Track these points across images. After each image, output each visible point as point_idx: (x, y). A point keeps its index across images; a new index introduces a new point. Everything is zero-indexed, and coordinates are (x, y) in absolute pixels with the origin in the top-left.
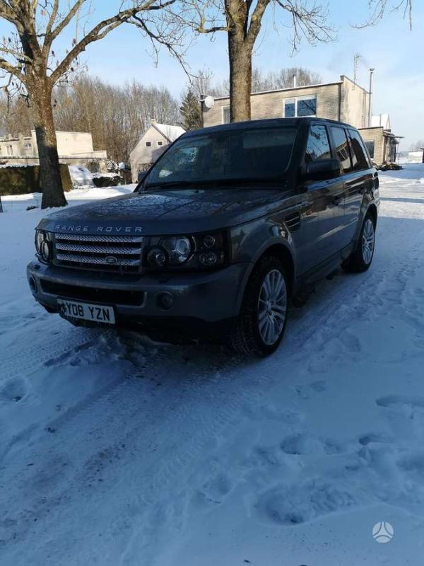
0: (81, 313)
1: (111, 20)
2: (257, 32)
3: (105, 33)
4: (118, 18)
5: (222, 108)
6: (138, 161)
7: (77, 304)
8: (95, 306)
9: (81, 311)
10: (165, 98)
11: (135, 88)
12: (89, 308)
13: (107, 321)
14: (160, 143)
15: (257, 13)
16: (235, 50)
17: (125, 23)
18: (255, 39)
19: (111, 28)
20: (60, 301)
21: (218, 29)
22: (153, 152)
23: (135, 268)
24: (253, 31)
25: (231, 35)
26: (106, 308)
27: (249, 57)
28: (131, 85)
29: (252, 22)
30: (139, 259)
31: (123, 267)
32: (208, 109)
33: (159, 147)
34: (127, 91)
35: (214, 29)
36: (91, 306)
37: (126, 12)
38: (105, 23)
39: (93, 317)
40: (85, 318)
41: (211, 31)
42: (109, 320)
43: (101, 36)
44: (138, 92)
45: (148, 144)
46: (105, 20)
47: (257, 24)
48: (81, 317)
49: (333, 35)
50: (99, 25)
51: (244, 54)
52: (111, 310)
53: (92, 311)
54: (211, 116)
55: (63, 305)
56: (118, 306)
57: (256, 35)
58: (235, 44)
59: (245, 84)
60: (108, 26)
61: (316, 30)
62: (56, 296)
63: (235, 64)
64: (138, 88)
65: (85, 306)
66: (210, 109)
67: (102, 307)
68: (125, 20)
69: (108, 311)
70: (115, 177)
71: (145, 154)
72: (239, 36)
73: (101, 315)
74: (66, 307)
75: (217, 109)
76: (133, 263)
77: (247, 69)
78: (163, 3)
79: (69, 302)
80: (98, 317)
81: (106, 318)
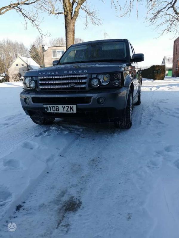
0: (57, 110)
1: (7, 7)
2: (77, 16)
3: (5, 12)
4: (10, 6)
5: (52, 50)
6: (12, 72)
7: (55, 106)
8: (66, 106)
9: (57, 109)
10: (22, 47)
11: (8, 42)
12: (63, 107)
13: (72, 112)
14: (23, 65)
15: (77, 8)
16: (68, 22)
17: (13, 9)
18: (76, 18)
19: (7, 10)
20: (45, 106)
21: (61, 13)
22: (19, 69)
23: (84, 88)
24: (75, 15)
25: (66, 16)
26: (72, 106)
27: (74, 26)
28: (6, 40)
29: (75, 12)
30: (86, 84)
31: (79, 88)
32: (45, 51)
33: (22, 66)
34: (4, 43)
35: (59, 13)
36: (64, 106)
37: (14, 4)
38: (4, 8)
39: (64, 111)
40: (60, 112)
41: (57, 14)
42: (73, 111)
43: (3, 13)
44: (9, 44)
45: (17, 65)
46: (4, 6)
47: (77, 13)
48: (57, 112)
49: (101, 22)
50: (2, 8)
51: (72, 24)
52: (75, 107)
53: (64, 108)
54: (47, 54)
55: (47, 108)
56: (78, 104)
57: (77, 17)
58: (68, 20)
59: (72, 37)
60: (6, 9)
61: (95, 20)
62: (42, 104)
63: (68, 28)
64: (9, 42)
65: (60, 107)
66: (46, 51)
67: (69, 106)
68: (13, 7)
69: (73, 107)
70: (2, 79)
71: (15, 70)
72: (69, 17)
73: (69, 109)
74: (49, 108)
75: (49, 51)
76: (83, 86)
77: (73, 31)
78: (30, 2)
79: (50, 106)
80: (67, 111)
81: (72, 110)
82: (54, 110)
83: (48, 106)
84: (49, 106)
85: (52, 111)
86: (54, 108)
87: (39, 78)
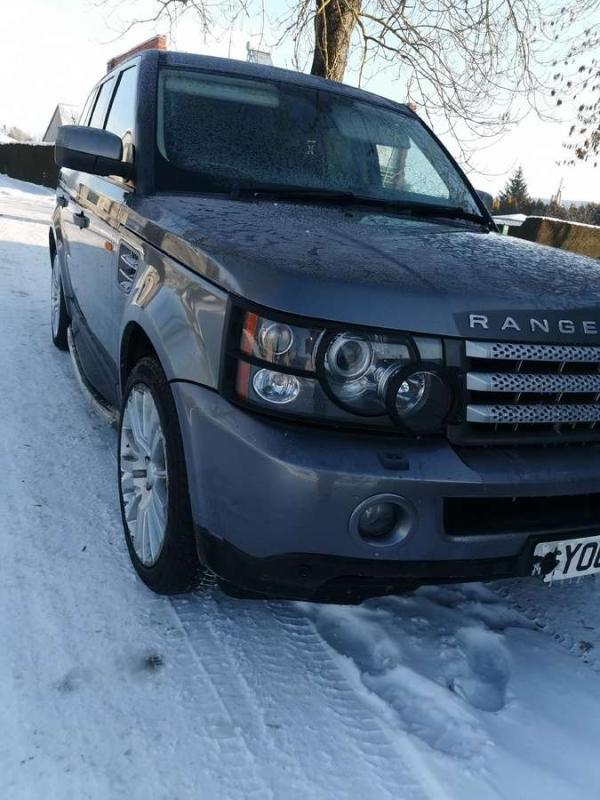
79: (573, 543)
82: (585, 563)
83: (562, 545)
84: (568, 548)
85: (573, 573)
86: (589, 551)
87: (476, 350)
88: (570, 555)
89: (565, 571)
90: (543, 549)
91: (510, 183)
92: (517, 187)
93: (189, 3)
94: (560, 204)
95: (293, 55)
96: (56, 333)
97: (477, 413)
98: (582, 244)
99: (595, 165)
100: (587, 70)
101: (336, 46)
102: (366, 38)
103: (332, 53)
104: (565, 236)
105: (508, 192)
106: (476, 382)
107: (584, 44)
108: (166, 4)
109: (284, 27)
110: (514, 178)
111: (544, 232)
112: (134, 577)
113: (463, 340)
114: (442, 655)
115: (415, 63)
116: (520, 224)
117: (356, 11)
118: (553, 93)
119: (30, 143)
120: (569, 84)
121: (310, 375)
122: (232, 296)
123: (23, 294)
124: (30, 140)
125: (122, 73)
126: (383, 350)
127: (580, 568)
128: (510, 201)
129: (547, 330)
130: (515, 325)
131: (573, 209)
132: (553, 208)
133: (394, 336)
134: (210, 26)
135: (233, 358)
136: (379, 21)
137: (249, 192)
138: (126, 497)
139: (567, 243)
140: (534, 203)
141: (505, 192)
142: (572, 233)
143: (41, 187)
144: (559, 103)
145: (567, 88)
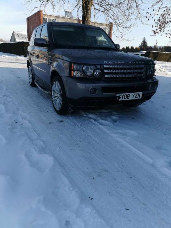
7: (127, 94)
9: (128, 97)
36: (134, 93)
39: (133, 98)
40: (130, 99)
48: (128, 99)
53: (133, 95)
65: (131, 94)
69: (140, 94)
74: (121, 97)
80: (135, 98)
81: (138, 97)
82: (125, 98)
83: (121, 94)
84: (122, 95)
85: (123, 99)
86: (126, 96)
87: (105, 66)
88: (123, 96)
89: (122, 99)
90: (118, 95)
91: (142, 42)
92: (144, 43)
93: (49, 2)
94: (157, 47)
95: (77, 15)
96: (31, 83)
97: (106, 76)
98: (162, 58)
99: (161, 35)
100: (155, 10)
101: (88, 11)
102: (95, 9)
103: (87, 13)
104: (157, 56)
105: (142, 45)
106: (106, 71)
107: (156, 2)
108: (43, 2)
109: (74, 6)
110: (143, 41)
111: (151, 55)
112: (57, 114)
113: (103, 65)
114: (107, 118)
115: (107, 14)
116: (144, 54)
117: (92, 2)
118: (147, 17)
119: (6, 43)
120: (151, 14)
121: (82, 71)
122: (70, 61)
123: (20, 78)
124: (6, 42)
125: (42, 26)
126: (92, 67)
127: (125, 99)
128: (142, 47)
129: (116, 63)
130: (111, 62)
131: (160, 48)
132: (155, 48)
133: (93, 65)
134: (55, 7)
135: (71, 70)
136: (98, 4)
137: (70, 47)
138: (54, 102)
139: (158, 58)
140: (149, 47)
141: (141, 45)
142: (159, 55)
143: (13, 54)
144: (149, 20)
145: (150, 16)
